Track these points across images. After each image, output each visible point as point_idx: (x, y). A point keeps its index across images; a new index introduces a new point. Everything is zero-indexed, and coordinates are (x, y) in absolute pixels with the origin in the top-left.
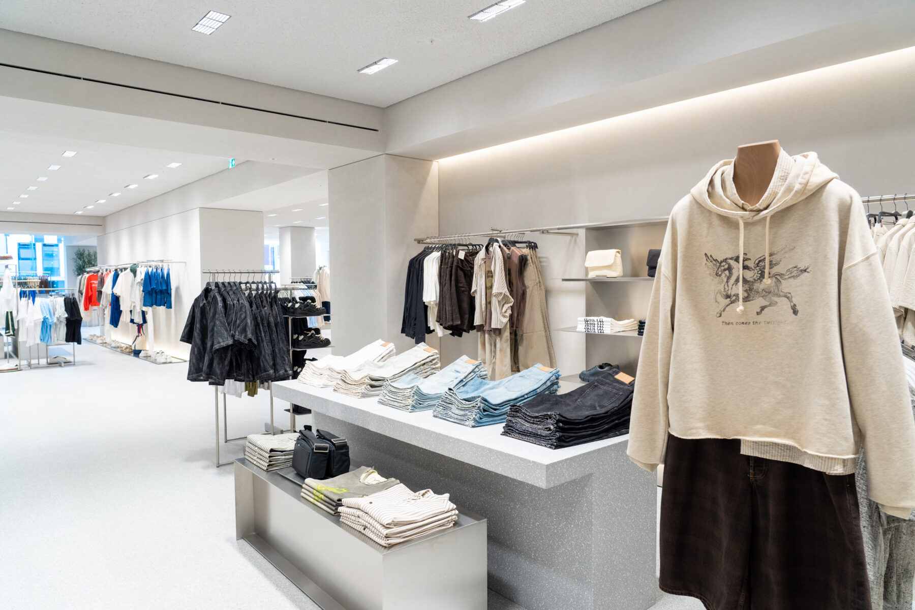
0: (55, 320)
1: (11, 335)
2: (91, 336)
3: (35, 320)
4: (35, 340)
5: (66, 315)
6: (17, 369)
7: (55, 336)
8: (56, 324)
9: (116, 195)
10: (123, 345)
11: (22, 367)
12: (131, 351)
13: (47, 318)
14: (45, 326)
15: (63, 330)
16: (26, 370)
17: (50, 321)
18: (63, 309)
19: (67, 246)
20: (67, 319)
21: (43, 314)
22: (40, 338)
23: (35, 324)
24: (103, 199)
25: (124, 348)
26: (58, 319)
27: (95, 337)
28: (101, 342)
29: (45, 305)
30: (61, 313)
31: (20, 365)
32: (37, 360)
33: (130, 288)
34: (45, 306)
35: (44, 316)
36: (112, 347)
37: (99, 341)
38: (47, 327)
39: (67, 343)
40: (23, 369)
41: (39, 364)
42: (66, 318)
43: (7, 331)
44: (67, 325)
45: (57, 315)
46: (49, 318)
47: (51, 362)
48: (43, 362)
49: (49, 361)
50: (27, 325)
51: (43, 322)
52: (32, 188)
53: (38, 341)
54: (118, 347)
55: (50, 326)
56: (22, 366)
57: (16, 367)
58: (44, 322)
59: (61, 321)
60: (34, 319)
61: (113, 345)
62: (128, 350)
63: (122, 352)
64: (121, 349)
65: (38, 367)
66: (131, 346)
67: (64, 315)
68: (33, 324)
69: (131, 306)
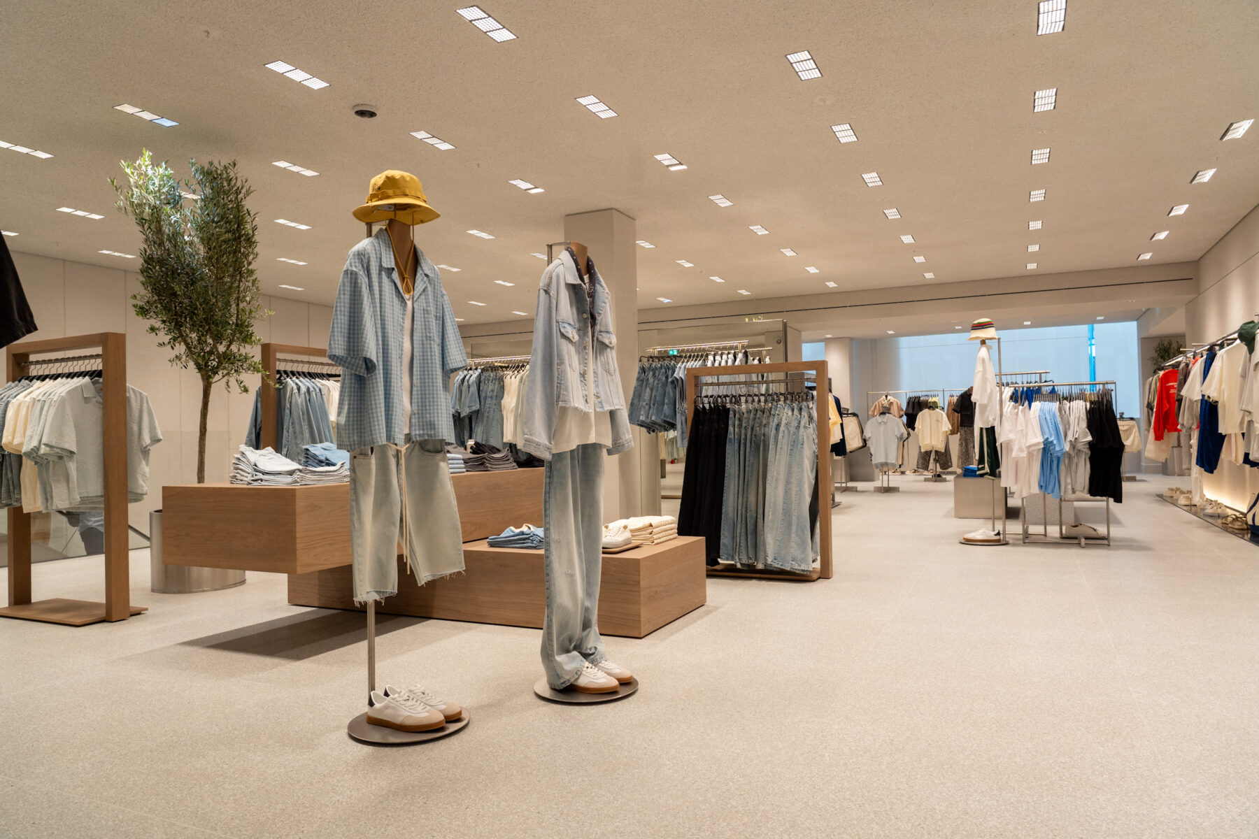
0: (1067, 448)
1: (986, 474)
2: (1172, 490)
3: (1030, 446)
4: (1030, 487)
5: (1090, 438)
6: (999, 541)
7: (1069, 481)
8: (1069, 455)
9: (1207, 176)
10: (1230, 512)
11: (1008, 538)
12: (1245, 526)
13: (1052, 442)
14: (1049, 458)
15: (1083, 471)
16: (1014, 545)
17: (1057, 448)
18: (1084, 424)
19: (1142, 338)
20: (1091, 445)
21: (1043, 433)
22: (1039, 483)
23: (1030, 455)
24: (1183, 203)
25: (1230, 519)
26: (1073, 445)
27: (1178, 492)
28: (1188, 503)
29: (1047, 415)
30: (1079, 431)
31: (1004, 534)
32: (1043, 527)
33: (1239, 379)
34: (1048, 418)
35: (1046, 437)
36: (1206, 515)
37: (1182, 501)
38: (1052, 461)
39: (1092, 498)
40: (1011, 541)
41: (1045, 535)
42: (1090, 443)
43: (980, 466)
44: (1092, 459)
45: (1070, 438)
46: (1055, 442)
47: (1069, 535)
48: (1054, 531)
49: (1064, 532)
50: (1014, 454)
51: (1044, 449)
52: (1037, 196)
53: (1035, 489)
54: (1219, 516)
55: (1058, 459)
56: (1007, 536)
57: (997, 537)
58: (1047, 448)
59: (1079, 451)
60: (1027, 445)
61: (1209, 511)
62: (1237, 525)
63: (1226, 528)
64: (1224, 521)
65: (1044, 542)
66: (1245, 515)
67: (1086, 437)
68: (1024, 454)
69: (1242, 423)
